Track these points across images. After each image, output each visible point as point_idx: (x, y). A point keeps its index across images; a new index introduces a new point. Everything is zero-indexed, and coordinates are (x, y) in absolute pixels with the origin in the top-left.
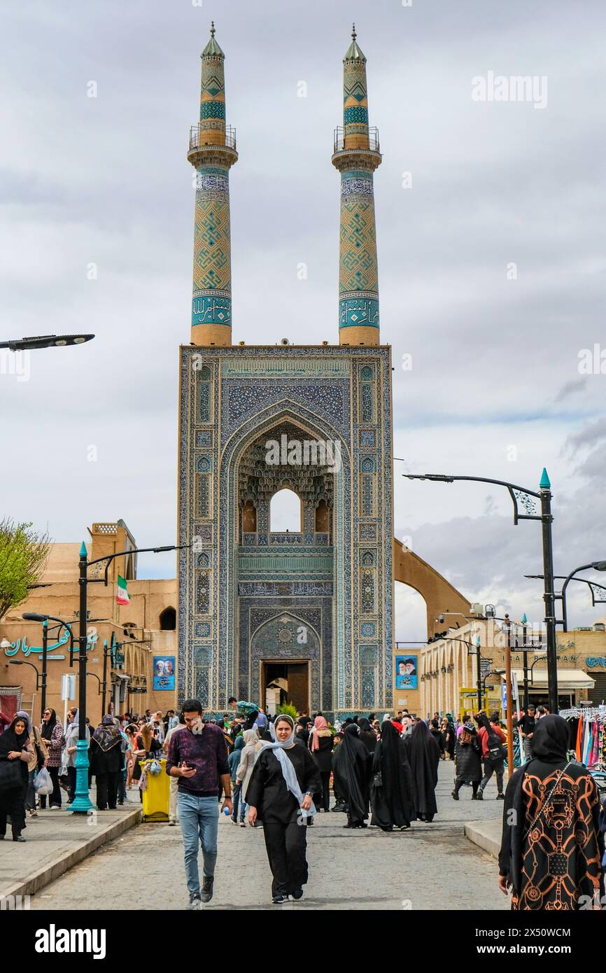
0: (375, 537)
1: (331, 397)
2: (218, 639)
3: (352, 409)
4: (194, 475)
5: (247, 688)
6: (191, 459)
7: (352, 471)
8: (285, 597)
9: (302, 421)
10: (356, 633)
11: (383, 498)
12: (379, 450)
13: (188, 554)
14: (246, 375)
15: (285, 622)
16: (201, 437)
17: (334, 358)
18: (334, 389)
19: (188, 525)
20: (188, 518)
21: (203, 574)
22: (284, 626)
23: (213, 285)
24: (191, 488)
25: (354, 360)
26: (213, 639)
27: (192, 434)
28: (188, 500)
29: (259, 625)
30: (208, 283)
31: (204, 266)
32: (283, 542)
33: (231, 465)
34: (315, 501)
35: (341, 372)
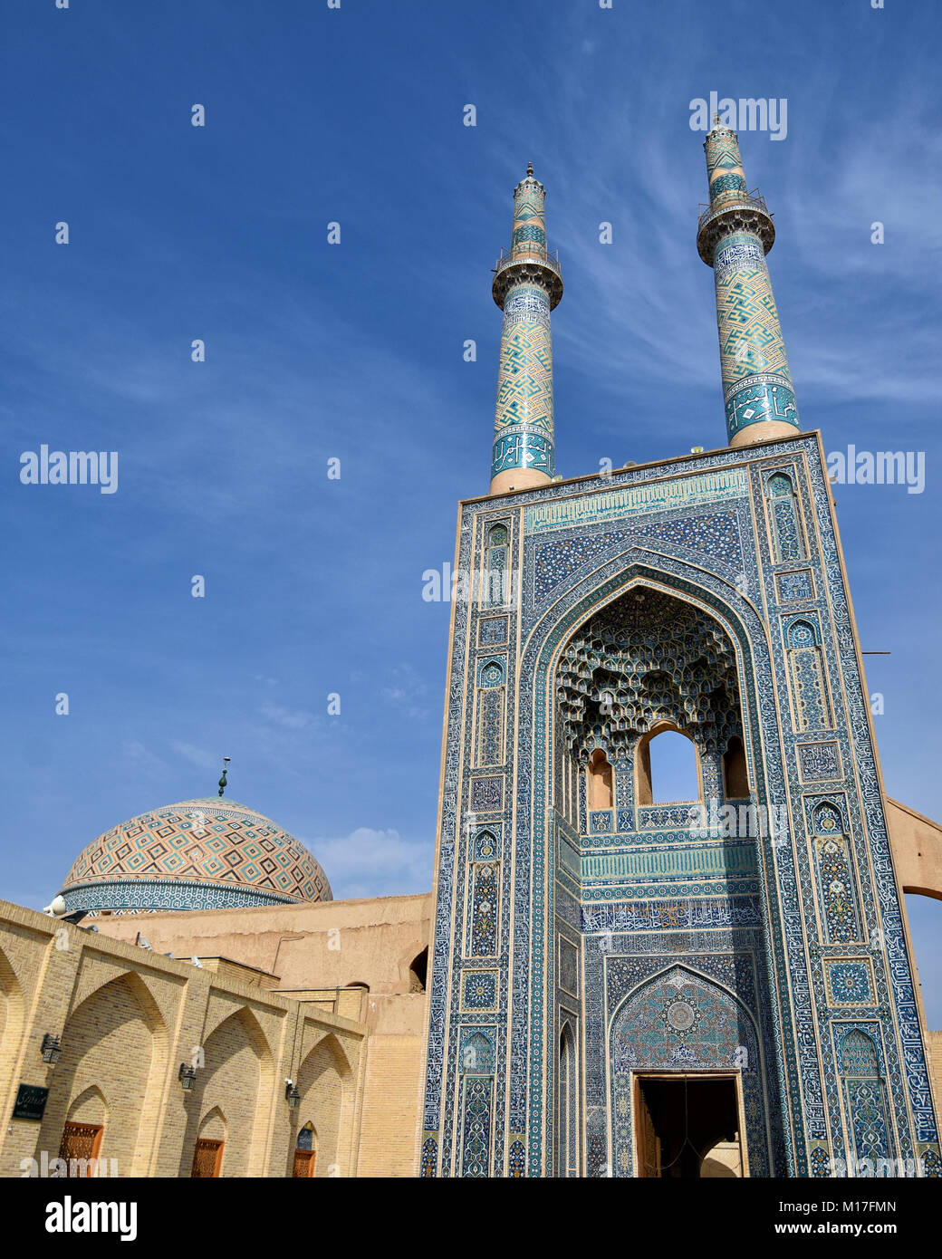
0: (836, 769)
1: (716, 530)
2: (509, 1011)
3: (758, 543)
4: (475, 693)
5: (604, 1138)
6: (471, 666)
7: (770, 648)
8: (675, 931)
9: (668, 580)
10: (821, 992)
11: (843, 688)
12: (823, 603)
13: (458, 836)
14: (564, 524)
15: (679, 986)
16: (489, 630)
17: (715, 471)
18: (719, 518)
19: (461, 780)
20: (461, 767)
21: (486, 873)
22: (675, 996)
23: (516, 419)
24: (469, 715)
25: (753, 466)
26: (498, 1011)
27: (473, 628)
28: (462, 736)
29: (625, 993)
30: (510, 418)
31: (503, 401)
32: (664, 821)
33: (539, 669)
34: (719, 741)
35: (731, 491)
